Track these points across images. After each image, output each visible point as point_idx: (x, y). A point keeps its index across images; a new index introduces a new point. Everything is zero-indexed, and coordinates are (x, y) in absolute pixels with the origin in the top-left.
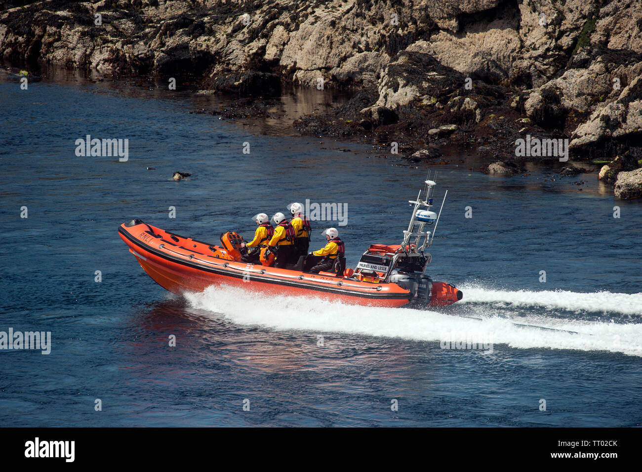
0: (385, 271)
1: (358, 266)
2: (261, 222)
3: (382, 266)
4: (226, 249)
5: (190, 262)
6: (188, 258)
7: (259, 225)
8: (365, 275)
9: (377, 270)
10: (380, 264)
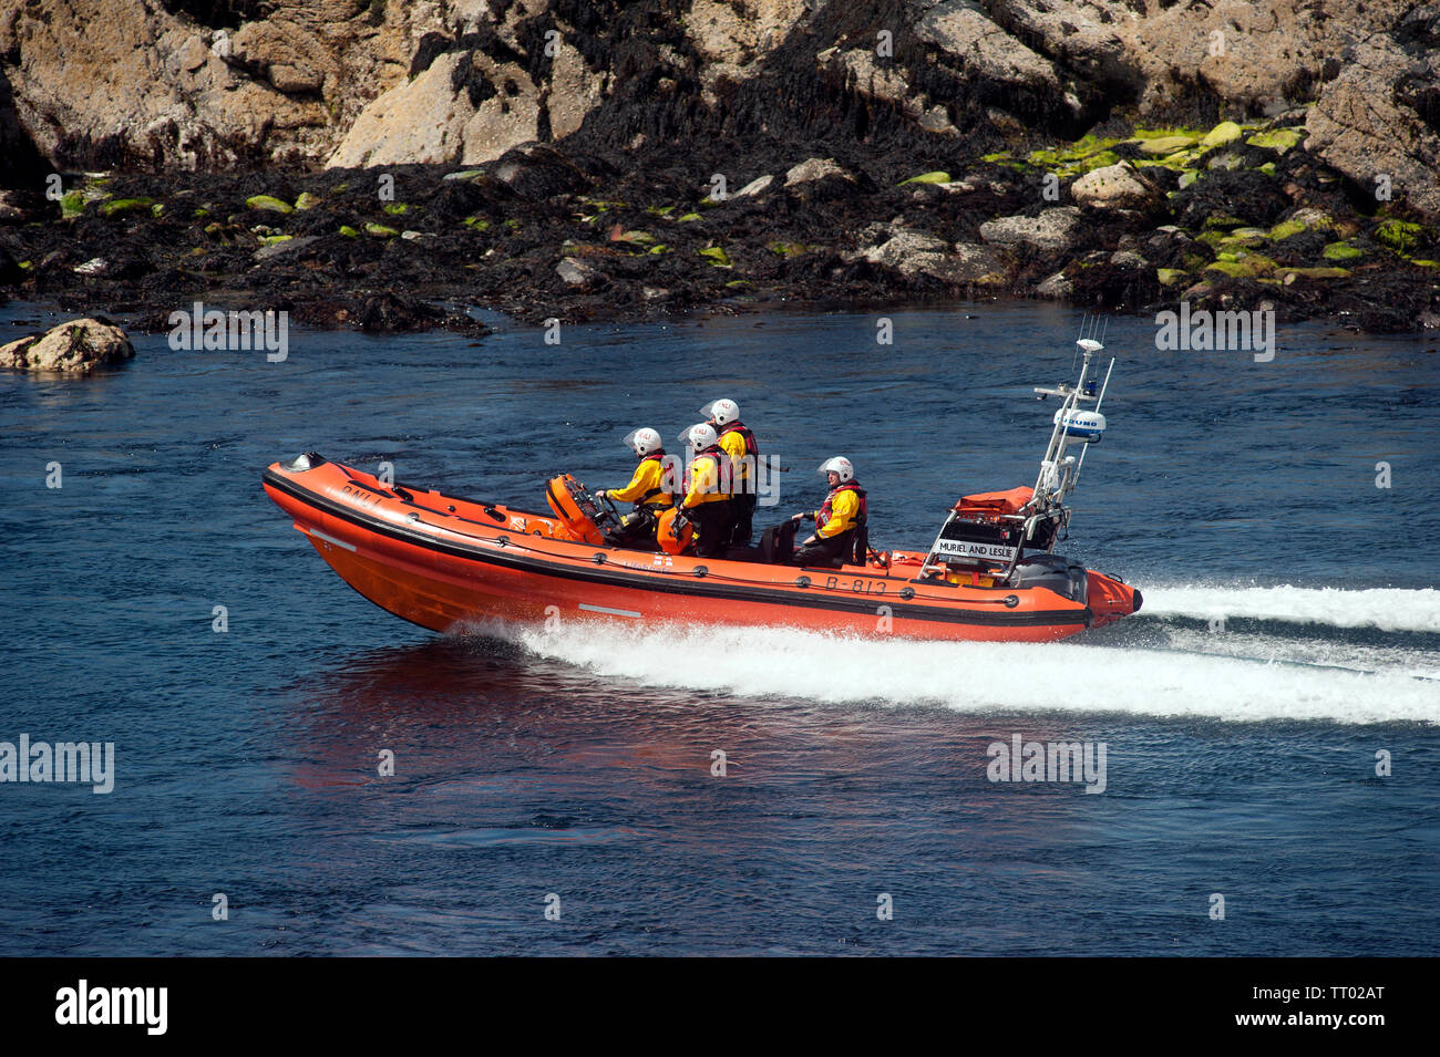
0: (1007, 559)
1: (936, 549)
2: (642, 449)
3: (999, 547)
4: (566, 516)
5: (499, 554)
6: (495, 546)
7: (641, 457)
8: (956, 567)
9: (987, 556)
10: (996, 543)
